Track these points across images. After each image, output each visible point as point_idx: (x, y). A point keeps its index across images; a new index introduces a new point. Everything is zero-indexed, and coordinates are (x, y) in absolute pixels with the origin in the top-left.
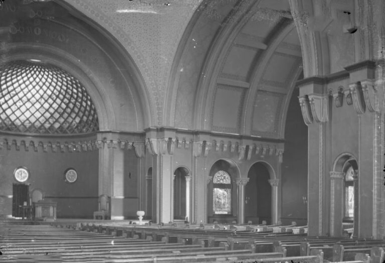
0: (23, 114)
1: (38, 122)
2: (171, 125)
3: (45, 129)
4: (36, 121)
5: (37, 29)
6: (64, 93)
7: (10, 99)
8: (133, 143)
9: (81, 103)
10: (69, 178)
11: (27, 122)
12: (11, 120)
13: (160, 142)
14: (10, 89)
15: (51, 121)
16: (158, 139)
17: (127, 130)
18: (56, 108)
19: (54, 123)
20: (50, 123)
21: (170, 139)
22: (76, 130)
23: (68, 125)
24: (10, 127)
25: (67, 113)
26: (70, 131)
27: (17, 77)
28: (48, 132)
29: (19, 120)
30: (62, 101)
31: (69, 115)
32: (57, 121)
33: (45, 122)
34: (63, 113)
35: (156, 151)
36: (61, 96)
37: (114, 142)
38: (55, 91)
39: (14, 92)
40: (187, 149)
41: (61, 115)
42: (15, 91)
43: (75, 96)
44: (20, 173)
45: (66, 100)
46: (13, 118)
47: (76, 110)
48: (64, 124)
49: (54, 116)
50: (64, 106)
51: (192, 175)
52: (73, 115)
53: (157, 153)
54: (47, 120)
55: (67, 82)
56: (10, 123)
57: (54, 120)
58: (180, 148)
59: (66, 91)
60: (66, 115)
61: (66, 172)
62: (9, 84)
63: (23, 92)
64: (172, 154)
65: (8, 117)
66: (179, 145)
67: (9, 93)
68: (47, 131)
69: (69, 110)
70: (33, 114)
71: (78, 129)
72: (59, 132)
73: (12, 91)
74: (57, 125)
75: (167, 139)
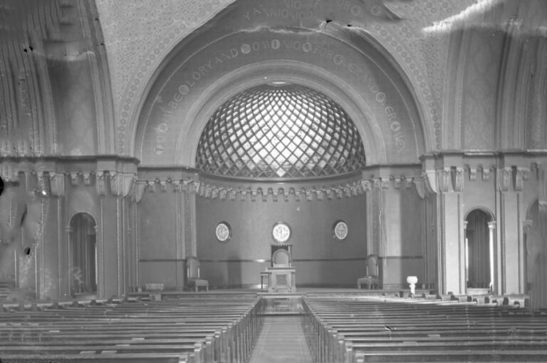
0: (281, 153)
1: (299, 162)
2: (457, 147)
3: (308, 170)
4: (297, 162)
5: (275, 42)
6: (326, 120)
7: (263, 137)
8: (413, 179)
9: (347, 131)
10: (338, 233)
11: (287, 163)
12: (267, 164)
13: (440, 174)
14: (262, 123)
15: (316, 159)
16: (436, 170)
17: (405, 161)
18: (320, 141)
19: (319, 161)
20: (314, 162)
21: (454, 168)
22: (345, 168)
23: (335, 162)
24: (265, 172)
25: (333, 146)
26: (338, 170)
27: (266, 107)
28: (313, 175)
29: (277, 162)
30: (326, 131)
31: (336, 149)
32: (322, 158)
33: (308, 162)
34: (329, 147)
35: (434, 188)
36: (324, 125)
37: (383, 180)
38: (316, 119)
39: (266, 127)
40: (486, 180)
41: (327, 150)
42: (268, 126)
43: (339, 122)
44: (280, 230)
45: (330, 130)
46: (269, 160)
47: (343, 141)
48: (331, 162)
49: (319, 151)
50: (328, 137)
51: (496, 220)
52: (341, 148)
53: (435, 191)
54: (311, 158)
55: (326, 105)
56: (266, 166)
57: (319, 158)
58: (474, 180)
59: (327, 117)
60: (332, 149)
61: (335, 225)
62: (258, 117)
63: (277, 126)
64: (459, 191)
65: (263, 160)
66: (471, 177)
67: (260, 129)
68: (311, 173)
69: (335, 142)
70: (293, 153)
71: (347, 167)
72: (326, 173)
73: (264, 126)
74: (323, 164)
75: (447, 169)
